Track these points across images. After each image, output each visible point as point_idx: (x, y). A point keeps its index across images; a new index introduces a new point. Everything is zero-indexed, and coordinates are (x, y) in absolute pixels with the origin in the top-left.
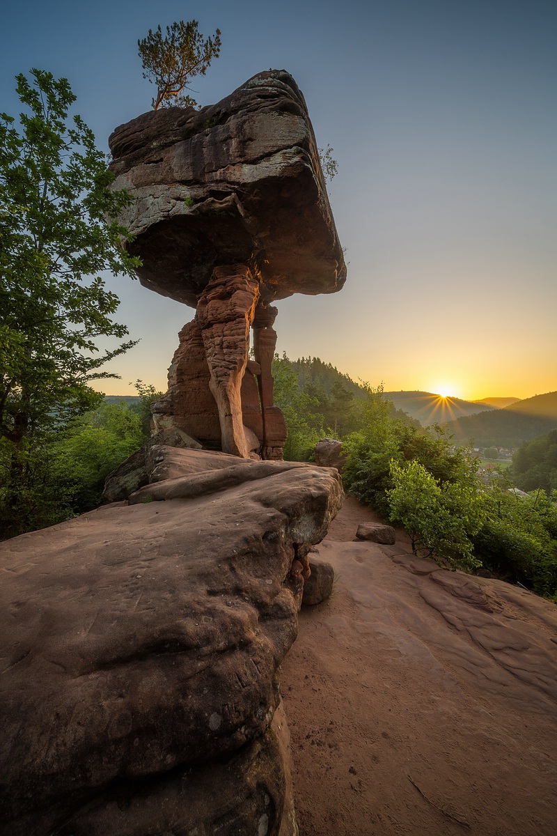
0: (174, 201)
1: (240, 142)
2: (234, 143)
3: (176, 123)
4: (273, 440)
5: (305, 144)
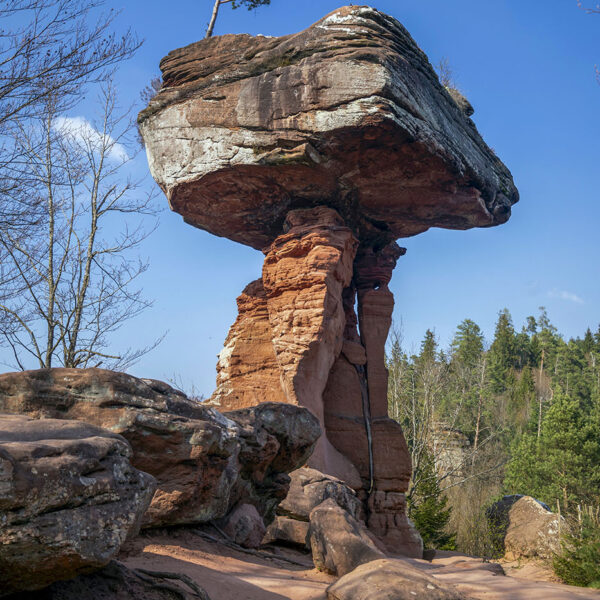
0: (237, 148)
1: (313, 89)
2: (306, 89)
3: (243, 55)
4: (386, 479)
5: (386, 91)
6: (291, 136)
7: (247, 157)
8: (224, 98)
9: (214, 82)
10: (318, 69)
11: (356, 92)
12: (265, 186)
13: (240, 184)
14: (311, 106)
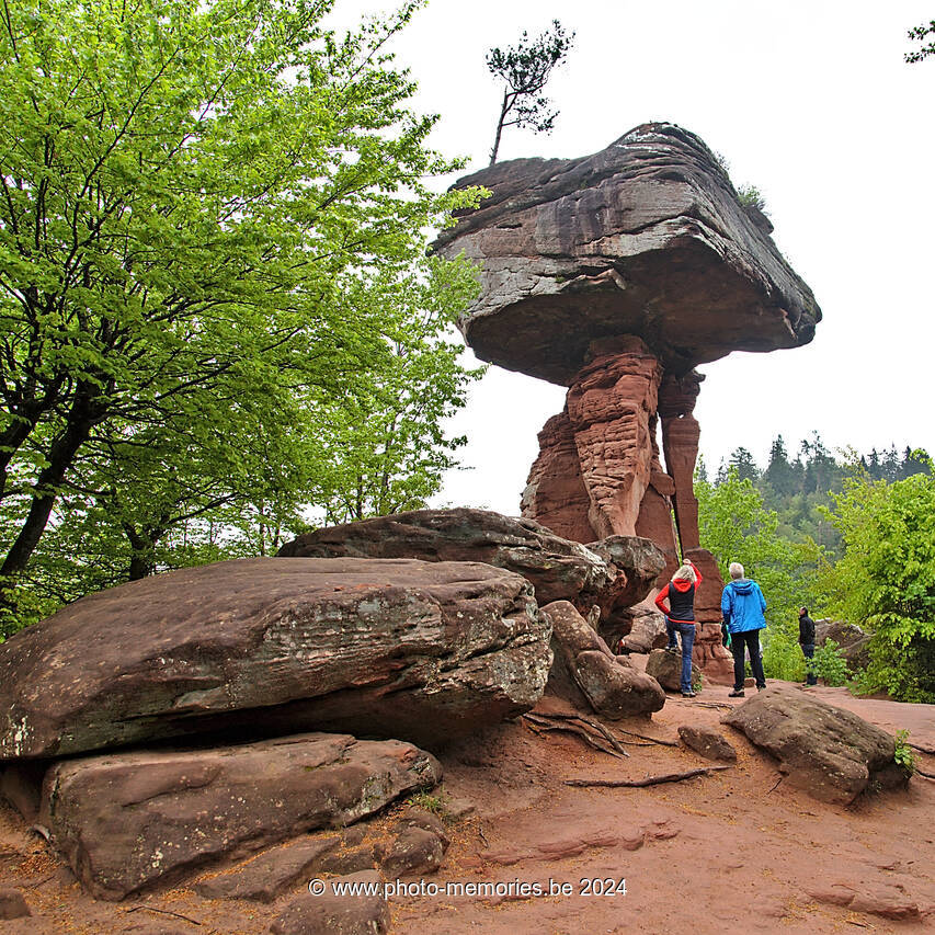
0: (538, 277)
1: (616, 212)
2: (608, 214)
3: (537, 179)
4: (701, 610)
5: (693, 212)
6: (595, 262)
7: (549, 287)
8: (520, 225)
9: (507, 209)
10: (620, 191)
11: (662, 213)
12: (567, 316)
13: (541, 314)
14: (614, 231)
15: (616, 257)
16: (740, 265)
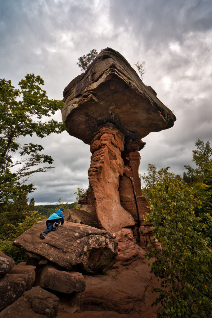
1: (92, 75)
2: (90, 77)
5: (113, 66)
10: (92, 69)
11: (104, 70)
12: (88, 118)
14: (92, 82)
15: (92, 90)
16: (137, 90)
